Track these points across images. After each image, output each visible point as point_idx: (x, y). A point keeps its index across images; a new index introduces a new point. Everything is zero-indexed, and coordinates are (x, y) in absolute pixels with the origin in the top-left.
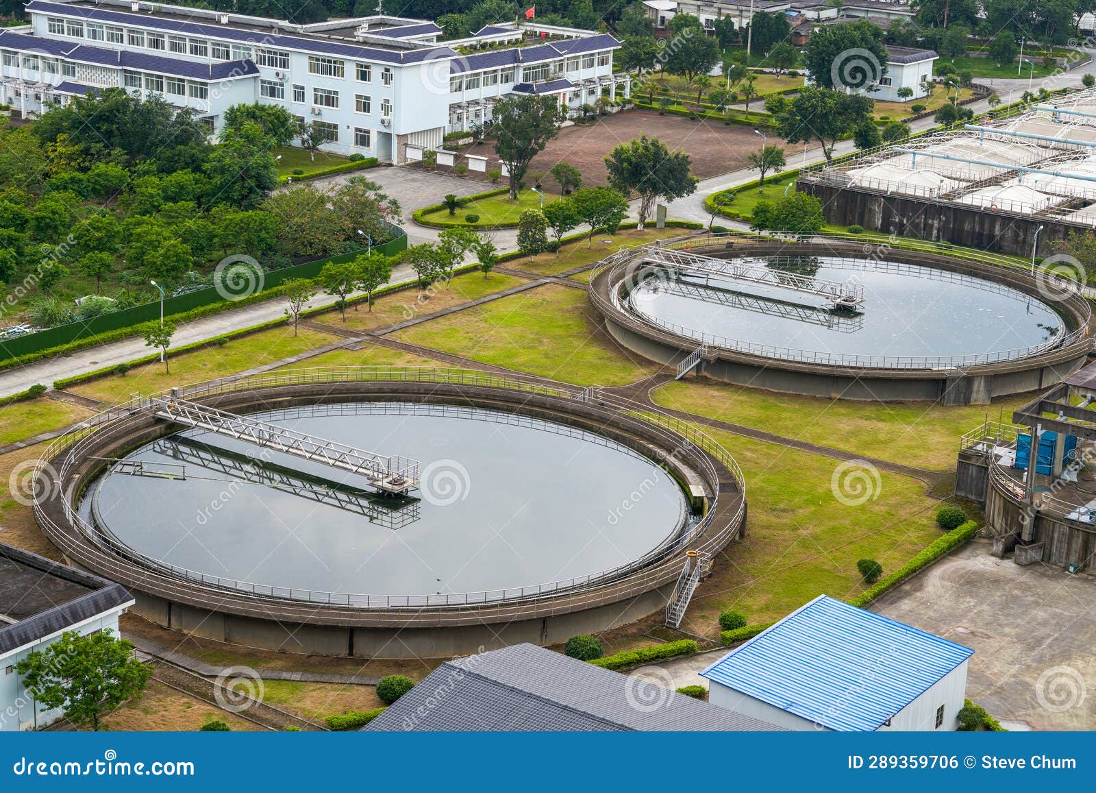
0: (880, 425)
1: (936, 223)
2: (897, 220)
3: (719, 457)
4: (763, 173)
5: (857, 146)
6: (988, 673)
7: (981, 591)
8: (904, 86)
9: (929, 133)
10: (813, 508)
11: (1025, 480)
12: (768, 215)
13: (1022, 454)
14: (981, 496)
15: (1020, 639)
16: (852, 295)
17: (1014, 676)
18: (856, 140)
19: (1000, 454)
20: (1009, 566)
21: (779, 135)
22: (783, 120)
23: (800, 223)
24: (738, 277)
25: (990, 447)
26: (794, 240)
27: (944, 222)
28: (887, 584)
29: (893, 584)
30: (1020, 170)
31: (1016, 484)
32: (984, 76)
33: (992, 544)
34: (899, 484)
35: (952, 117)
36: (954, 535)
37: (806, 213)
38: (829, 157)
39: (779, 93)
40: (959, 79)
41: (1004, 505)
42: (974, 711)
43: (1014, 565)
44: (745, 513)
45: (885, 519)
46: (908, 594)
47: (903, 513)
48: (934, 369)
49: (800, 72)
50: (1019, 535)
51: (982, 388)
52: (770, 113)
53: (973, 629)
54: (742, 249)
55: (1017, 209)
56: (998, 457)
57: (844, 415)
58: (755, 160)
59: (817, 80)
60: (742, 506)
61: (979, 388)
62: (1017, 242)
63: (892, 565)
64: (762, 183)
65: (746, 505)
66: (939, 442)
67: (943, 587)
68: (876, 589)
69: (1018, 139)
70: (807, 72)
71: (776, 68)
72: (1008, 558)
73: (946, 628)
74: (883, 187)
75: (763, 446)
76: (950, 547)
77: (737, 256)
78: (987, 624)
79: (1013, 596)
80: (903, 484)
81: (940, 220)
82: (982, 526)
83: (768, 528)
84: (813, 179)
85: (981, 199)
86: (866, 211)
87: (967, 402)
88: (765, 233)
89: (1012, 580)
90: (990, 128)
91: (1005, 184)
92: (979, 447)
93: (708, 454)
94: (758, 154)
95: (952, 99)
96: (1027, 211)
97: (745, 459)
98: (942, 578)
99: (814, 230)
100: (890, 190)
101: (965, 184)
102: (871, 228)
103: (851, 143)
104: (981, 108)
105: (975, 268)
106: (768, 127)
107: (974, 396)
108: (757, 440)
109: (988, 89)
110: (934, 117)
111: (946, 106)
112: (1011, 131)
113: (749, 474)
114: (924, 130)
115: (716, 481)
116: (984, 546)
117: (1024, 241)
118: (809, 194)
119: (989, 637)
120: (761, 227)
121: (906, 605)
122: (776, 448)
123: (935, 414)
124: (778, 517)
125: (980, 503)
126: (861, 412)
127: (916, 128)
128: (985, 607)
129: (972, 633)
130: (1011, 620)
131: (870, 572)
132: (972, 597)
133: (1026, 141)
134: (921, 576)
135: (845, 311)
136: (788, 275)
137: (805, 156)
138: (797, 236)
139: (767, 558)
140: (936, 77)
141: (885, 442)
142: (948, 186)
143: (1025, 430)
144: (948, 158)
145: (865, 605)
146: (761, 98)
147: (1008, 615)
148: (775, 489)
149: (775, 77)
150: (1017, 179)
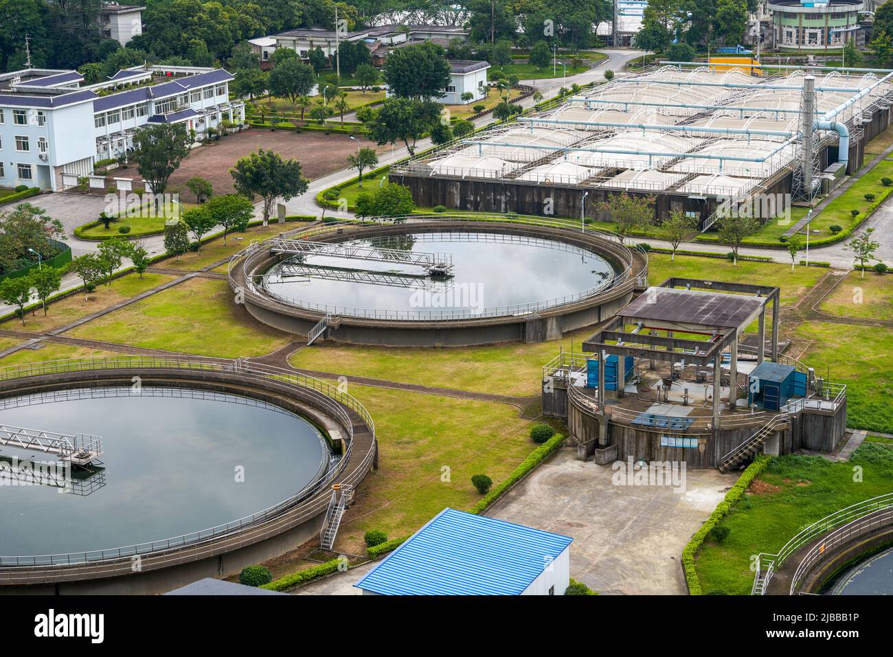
0: (477, 364)
1: (503, 198)
2: (472, 199)
3: (350, 405)
4: (361, 171)
5: (434, 142)
6: (585, 555)
7: (572, 489)
8: (466, 91)
9: (490, 127)
10: (430, 438)
11: (597, 396)
12: (369, 204)
13: (592, 375)
14: (563, 413)
15: (607, 525)
16: (443, 262)
17: (606, 555)
18: (432, 138)
19: (575, 377)
20: (591, 467)
21: (371, 139)
22: (372, 127)
23: (394, 208)
24: (349, 257)
25: (566, 373)
26: (392, 222)
27: (510, 197)
28: (497, 493)
29: (502, 492)
30: (565, 150)
31: (590, 400)
32: (527, 78)
33: (577, 451)
34: (498, 411)
35: (505, 112)
36: (546, 447)
37: (399, 200)
38: (412, 153)
39: (367, 106)
40: (508, 82)
41: (583, 417)
42: (578, 587)
43: (595, 465)
44: (377, 448)
45: (489, 440)
46: (514, 499)
47: (503, 434)
48: (515, 315)
49: (382, 87)
50: (597, 441)
51: (554, 326)
52: (361, 122)
53: (569, 521)
54: (350, 234)
55: (565, 181)
56: (573, 380)
57: (447, 359)
58: (353, 161)
59: (396, 92)
60: (373, 443)
61: (552, 326)
62: (569, 207)
63: (499, 478)
64: (360, 179)
65: (376, 442)
66: (526, 373)
67: (541, 490)
68: (488, 498)
69: (560, 125)
70: (387, 87)
71: (362, 85)
72: (590, 460)
73: (548, 522)
74: (458, 173)
75: (384, 392)
76: (544, 457)
77: (347, 240)
78: (580, 516)
79: (597, 490)
80: (499, 410)
81: (506, 196)
82: (566, 437)
83: (396, 458)
84: (402, 172)
85: (537, 176)
86: (447, 194)
87: (543, 338)
88: (368, 219)
89: (596, 478)
90: (538, 118)
91: (554, 162)
92: (558, 374)
93: (341, 404)
94: (355, 156)
95: (505, 99)
96: (573, 182)
97: (370, 405)
98: (540, 483)
99: (407, 213)
100: (464, 175)
101: (522, 165)
102: (451, 207)
103: (429, 140)
104: (528, 104)
105: (538, 231)
106: (360, 133)
107: (548, 333)
108: (380, 388)
109: (531, 88)
110: (492, 113)
111: (500, 105)
112: (554, 120)
113: (375, 416)
114: (485, 125)
115: (350, 425)
116: (570, 453)
117: (574, 206)
118: (400, 184)
119: (581, 526)
120: (364, 214)
121: (514, 508)
122: (395, 392)
123: (520, 351)
124: (403, 448)
125: (563, 418)
126: (461, 356)
127: (479, 124)
128: (577, 502)
129: (569, 524)
130: (598, 509)
131: (482, 485)
132: (566, 495)
133: (566, 126)
134: (523, 483)
135: (439, 275)
136: (390, 251)
137: (393, 154)
138: (393, 219)
139: (398, 483)
140: (490, 82)
141: (483, 378)
142: (509, 168)
143: (593, 356)
144: (507, 145)
145: (481, 512)
146: (353, 111)
147: (596, 506)
148: (398, 426)
149: (362, 92)
150: (563, 157)
